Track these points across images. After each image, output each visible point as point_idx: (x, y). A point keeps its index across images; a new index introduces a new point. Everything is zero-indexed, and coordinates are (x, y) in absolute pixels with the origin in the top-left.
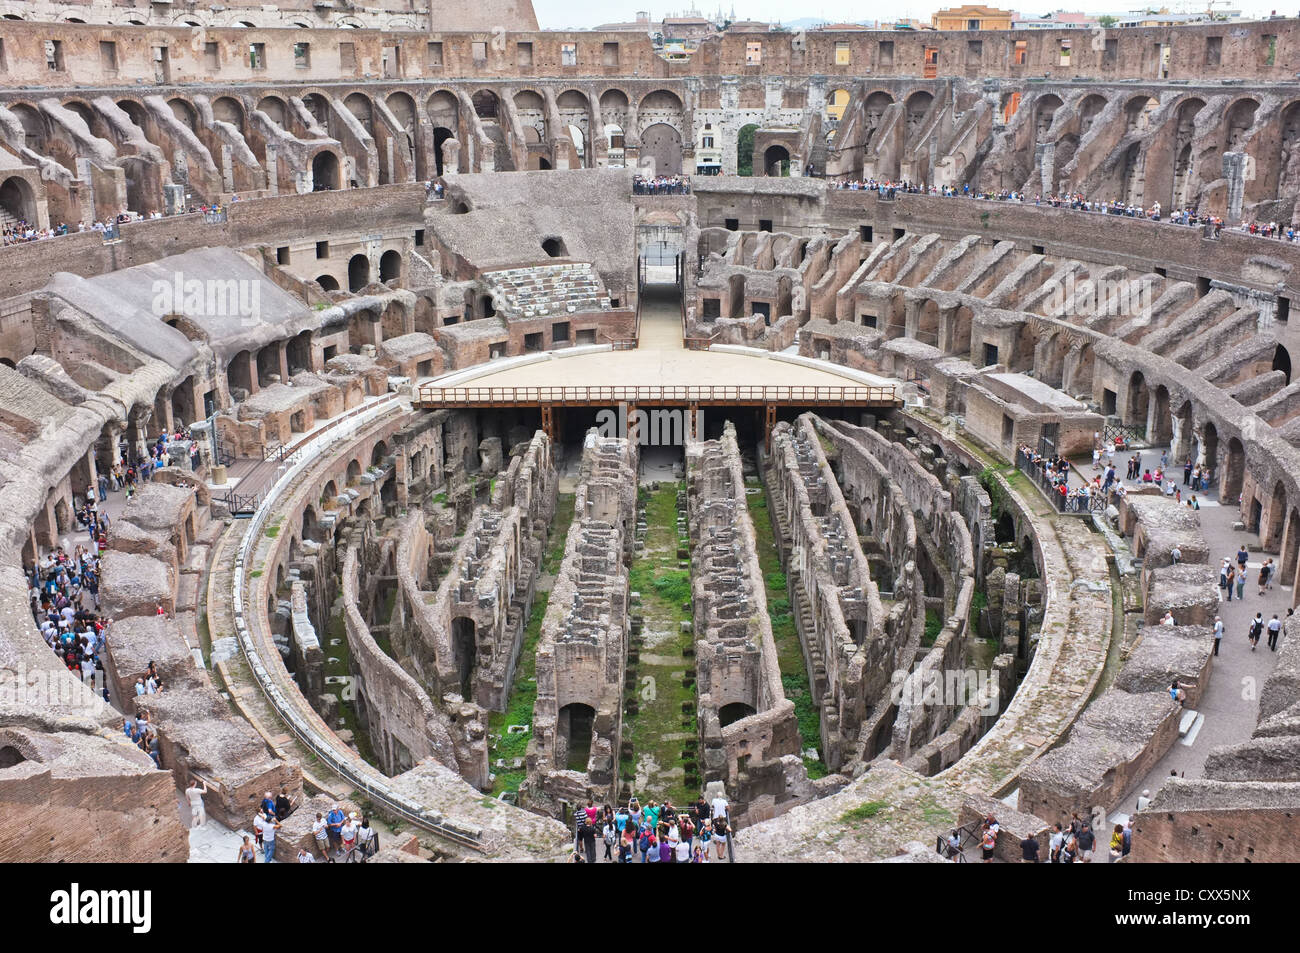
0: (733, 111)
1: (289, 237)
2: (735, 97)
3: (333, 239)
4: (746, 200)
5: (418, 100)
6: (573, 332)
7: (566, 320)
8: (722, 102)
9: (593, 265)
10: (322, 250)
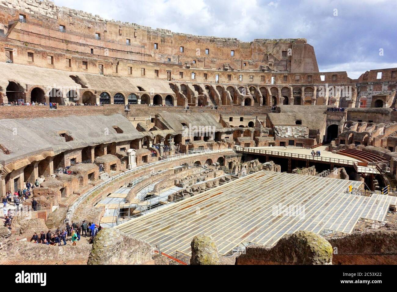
0: (371, 92)
1: (233, 115)
2: (372, 88)
3: (245, 117)
4: (365, 114)
5: (279, 89)
6: (295, 143)
7: (293, 139)
8: (368, 90)
9: (307, 127)
10: (242, 119)
